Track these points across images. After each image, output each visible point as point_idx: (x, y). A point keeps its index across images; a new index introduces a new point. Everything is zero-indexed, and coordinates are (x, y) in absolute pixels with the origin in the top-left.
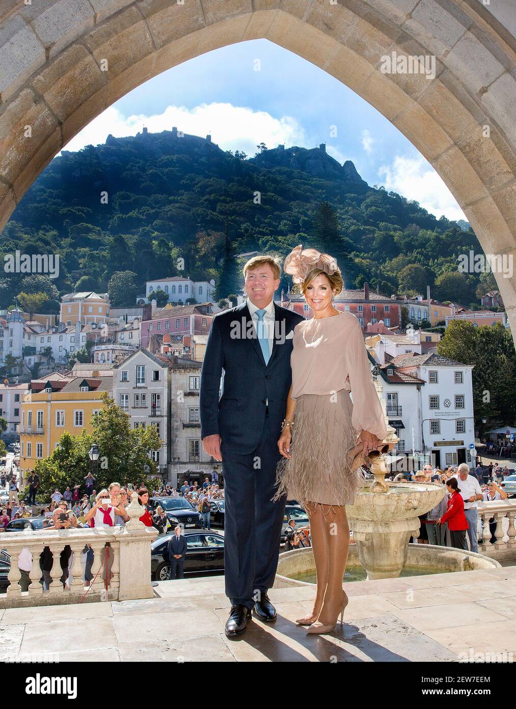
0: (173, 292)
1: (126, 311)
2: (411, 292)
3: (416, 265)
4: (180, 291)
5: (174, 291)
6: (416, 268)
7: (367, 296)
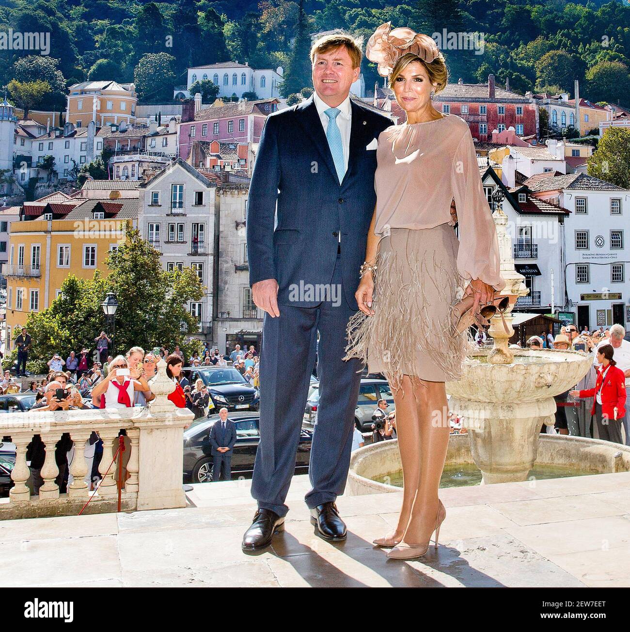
0: (224, 84)
1: (159, 108)
2: (554, 89)
3: (560, 52)
4: (235, 81)
5: (226, 81)
6: (560, 56)
7: (492, 94)
